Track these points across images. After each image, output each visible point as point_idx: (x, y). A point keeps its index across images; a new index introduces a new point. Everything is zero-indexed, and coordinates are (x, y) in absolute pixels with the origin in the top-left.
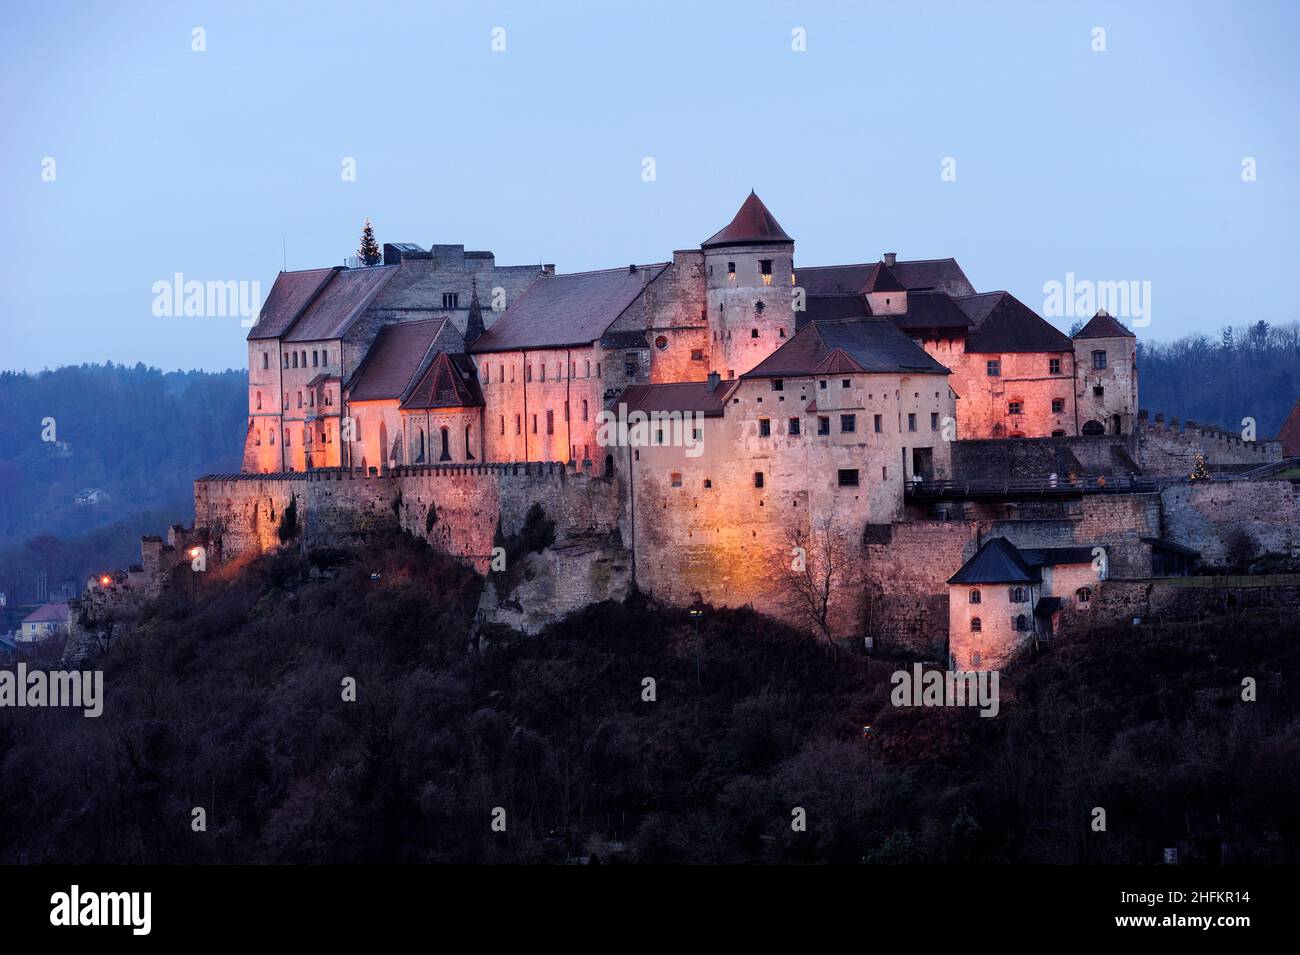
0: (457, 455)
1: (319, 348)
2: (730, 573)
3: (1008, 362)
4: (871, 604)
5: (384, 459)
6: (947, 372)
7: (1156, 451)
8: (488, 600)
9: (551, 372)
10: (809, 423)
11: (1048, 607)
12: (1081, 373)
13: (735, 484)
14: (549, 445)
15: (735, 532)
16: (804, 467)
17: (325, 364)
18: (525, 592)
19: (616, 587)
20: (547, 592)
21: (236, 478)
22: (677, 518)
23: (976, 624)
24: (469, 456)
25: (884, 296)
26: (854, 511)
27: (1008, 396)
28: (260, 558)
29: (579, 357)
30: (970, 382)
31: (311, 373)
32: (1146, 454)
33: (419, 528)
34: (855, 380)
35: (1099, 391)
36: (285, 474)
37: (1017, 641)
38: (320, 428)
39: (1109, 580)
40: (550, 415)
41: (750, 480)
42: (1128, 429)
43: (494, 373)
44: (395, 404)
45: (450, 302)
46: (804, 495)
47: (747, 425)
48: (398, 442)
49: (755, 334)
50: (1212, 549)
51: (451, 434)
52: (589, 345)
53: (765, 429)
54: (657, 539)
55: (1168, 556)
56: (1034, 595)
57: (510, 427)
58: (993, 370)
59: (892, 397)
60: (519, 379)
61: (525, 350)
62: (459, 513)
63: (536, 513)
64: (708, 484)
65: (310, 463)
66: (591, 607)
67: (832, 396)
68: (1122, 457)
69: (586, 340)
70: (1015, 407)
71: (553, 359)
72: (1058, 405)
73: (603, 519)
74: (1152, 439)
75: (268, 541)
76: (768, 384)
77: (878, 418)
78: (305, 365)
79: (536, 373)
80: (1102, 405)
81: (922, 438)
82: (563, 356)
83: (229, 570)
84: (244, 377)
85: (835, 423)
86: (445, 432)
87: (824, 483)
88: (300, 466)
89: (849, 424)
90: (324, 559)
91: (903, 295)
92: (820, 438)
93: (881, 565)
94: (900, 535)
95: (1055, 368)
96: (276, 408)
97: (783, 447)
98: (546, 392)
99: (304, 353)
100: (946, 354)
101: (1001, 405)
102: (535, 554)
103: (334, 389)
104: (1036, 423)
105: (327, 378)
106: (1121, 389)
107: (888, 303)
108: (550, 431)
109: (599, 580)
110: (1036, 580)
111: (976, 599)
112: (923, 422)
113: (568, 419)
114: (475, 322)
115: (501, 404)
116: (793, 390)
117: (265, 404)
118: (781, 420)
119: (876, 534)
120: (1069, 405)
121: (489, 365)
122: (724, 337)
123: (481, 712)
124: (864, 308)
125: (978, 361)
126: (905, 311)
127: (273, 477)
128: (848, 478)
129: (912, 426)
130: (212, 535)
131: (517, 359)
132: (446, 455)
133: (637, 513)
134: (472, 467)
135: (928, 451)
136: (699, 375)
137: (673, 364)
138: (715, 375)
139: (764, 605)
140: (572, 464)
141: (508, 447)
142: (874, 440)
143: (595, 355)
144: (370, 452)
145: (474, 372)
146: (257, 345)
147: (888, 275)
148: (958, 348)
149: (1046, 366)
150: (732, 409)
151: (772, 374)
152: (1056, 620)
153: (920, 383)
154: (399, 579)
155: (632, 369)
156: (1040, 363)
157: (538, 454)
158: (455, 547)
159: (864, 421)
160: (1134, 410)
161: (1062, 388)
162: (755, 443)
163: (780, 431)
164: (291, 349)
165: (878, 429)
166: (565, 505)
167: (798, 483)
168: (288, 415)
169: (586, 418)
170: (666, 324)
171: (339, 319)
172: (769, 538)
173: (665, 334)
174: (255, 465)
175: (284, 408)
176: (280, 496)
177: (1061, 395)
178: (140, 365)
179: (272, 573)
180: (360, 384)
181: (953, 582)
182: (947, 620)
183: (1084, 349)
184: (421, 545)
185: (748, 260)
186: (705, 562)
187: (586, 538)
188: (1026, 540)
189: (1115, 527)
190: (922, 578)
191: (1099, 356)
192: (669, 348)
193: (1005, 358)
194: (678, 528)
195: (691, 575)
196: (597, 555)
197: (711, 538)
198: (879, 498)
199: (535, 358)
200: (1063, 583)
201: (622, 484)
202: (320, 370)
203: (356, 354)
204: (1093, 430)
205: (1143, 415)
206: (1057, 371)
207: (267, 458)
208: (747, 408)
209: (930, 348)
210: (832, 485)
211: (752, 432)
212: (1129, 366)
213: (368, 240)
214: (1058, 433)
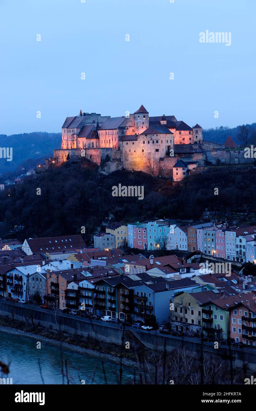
0: (95, 147)
1: (73, 129)
2: (138, 166)
3: (182, 132)
4: (161, 170)
5: (83, 147)
6: (173, 134)
7: (205, 146)
8: (100, 170)
9: (110, 133)
10: (151, 142)
11: (188, 171)
12: (194, 134)
13: (139, 151)
14: (109, 145)
15: (139, 159)
16: (150, 149)
17: (74, 132)
18: (106, 168)
19: (120, 167)
20: (109, 168)
21: (60, 150)
22: (130, 157)
23: (177, 174)
24: (97, 147)
25: (163, 121)
26: (158, 155)
27: (182, 137)
28: (64, 163)
29: (114, 131)
30: (177, 135)
31: (72, 133)
32: (204, 147)
33: (89, 158)
34: (158, 135)
35: (197, 137)
36: (68, 149)
37: (183, 176)
38: (73, 142)
39: (198, 167)
40: (110, 140)
41: (142, 151)
42: (201, 143)
43: (101, 133)
44: (85, 138)
45: (94, 122)
46: (150, 153)
47: (141, 142)
48: (85, 144)
49: (142, 127)
50: (214, 162)
51: (94, 143)
52: (116, 129)
53: (144, 143)
54: (127, 160)
55: (207, 163)
56: (186, 169)
57: (103, 142)
58: (180, 133)
59: (164, 137)
60: (105, 134)
61: (106, 130)
62: (95, 156)
63: (107, 156)
64: (135, 151)
65: (71, 147)
66: (116, 171)
67: (155, 137)
68: (200, 147)
69: (115, 128)
70: (184, 139)
71: (110, 131)
72: (190, 139)
73: (118, 157)
74: (205, 144)
75: (65, 160)
76: (145, 135)
77: (162, 141)
78: (71, 132)
79: (107, 133)
80: (197, 139)
81: (169, 144)
82: (112, 131)
83: (59, 165)
84: (61, 134)
85: (155, 142)
86: (93, 143)
87: (153, 151)
88: (70, 148)
89: (157, 142)
90: (74, 163)
91: (166, 121)
92: (153, 144)
93: (162, 164)
94: (165, 160)
95: (190, 133)
96: (66, 139)
97: (147, 145)
98: (109, 136)
99: (71, 130)
100: (173, 131)
101: (181, 139)
102: (107, 162)
103: (75, 136)
104: (187, 142)
105: (74, 134)
106: (200, 136)
107: (164, 122)
108: (110, 143)
109: (117, 167)
110: (186, 167)
111: (177, 170)
112: (169, 141)
113: (112, 141)
114: (98, 125)
115: (102, 138)
116: (148, 136)
117: (64, 138)
118: (147, 141)
119: (161, 159)
120: (192, 139)
121: (100, 132)
122: (138, 128)
123: (99, 187)
124: (160, 123)
125: (178, 132)
126: (166, 124)
127: (66, 150)
128: (157, 150)
129: (167, 142)
130: (56, 159)
131: (104, 131)
132: (93, 147)
133: (124, 156)
134: (97, 148)
135: (170, 146)
136: (133, 134)
137: (129, 132)
138: (136, 134)
139: (144, 171)
140: (113, 148)
141: (103, 145)
142: (161, 144)
143: (117, 131)
144: (81, 146)
145: (98, 133)
146: (63, 129)
147: (164, 118)
148: (175, 130)
149: (188, 133)
150: (139, 139)
151: (145, 134)
152: (190, 173)
153: (169, 135)
154: (86, 166)
155: (123, 133)
156: (187, 132)
157: (108, 146)
158: (95, 161)
159: (160, 141)
160: (202, 140)
161: (191, 136)
162: (142, 145)
163: (146, 143)
164: (69, 129)
165: (162, 143)
166: (112, 155)
167: (149, 151)
168: (68, 140)
169: (115, 141)
170: (128, 126)
171: (76, 125)
172: (145, 160)
173: (128, 127)
174: (63, 148)
175: (68, 139)
176: (67, 153)
177: (191, 137)
178: (45, 132)
179: (66, 165)
180: (79, 135)
181: (173, 167)
182: (173, 173)
183: (194, 130)
184: (89, 161)
185: (141, 115)
186: (135, 164)
187: (115, 160)
188: (185, 160)
189: (199, 158)
190: (169, 166)
191: (197, 131)
192: (129, 130)
193: (182, 131)
194: (130, 158)
195: (132, 166)
196: (117, 162)
197: (135, 160)
198: (162, 153)
199: (107, 131)
200: (191, 167)
201: (121, 151)
202: (73, 133)
203: (79, 130)
204: (196, 143)
205: (203, 140)
206: (190, 134)
207: (65, 147)
208: (141, 139)
209: (170, 130)
210: (154, 151)
211: (142, 143)
212: (201, 133)
213: (81, 112)
214: (190, 143)
